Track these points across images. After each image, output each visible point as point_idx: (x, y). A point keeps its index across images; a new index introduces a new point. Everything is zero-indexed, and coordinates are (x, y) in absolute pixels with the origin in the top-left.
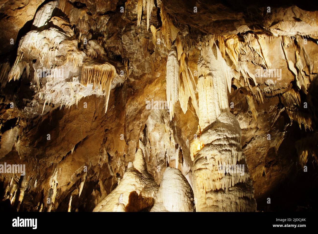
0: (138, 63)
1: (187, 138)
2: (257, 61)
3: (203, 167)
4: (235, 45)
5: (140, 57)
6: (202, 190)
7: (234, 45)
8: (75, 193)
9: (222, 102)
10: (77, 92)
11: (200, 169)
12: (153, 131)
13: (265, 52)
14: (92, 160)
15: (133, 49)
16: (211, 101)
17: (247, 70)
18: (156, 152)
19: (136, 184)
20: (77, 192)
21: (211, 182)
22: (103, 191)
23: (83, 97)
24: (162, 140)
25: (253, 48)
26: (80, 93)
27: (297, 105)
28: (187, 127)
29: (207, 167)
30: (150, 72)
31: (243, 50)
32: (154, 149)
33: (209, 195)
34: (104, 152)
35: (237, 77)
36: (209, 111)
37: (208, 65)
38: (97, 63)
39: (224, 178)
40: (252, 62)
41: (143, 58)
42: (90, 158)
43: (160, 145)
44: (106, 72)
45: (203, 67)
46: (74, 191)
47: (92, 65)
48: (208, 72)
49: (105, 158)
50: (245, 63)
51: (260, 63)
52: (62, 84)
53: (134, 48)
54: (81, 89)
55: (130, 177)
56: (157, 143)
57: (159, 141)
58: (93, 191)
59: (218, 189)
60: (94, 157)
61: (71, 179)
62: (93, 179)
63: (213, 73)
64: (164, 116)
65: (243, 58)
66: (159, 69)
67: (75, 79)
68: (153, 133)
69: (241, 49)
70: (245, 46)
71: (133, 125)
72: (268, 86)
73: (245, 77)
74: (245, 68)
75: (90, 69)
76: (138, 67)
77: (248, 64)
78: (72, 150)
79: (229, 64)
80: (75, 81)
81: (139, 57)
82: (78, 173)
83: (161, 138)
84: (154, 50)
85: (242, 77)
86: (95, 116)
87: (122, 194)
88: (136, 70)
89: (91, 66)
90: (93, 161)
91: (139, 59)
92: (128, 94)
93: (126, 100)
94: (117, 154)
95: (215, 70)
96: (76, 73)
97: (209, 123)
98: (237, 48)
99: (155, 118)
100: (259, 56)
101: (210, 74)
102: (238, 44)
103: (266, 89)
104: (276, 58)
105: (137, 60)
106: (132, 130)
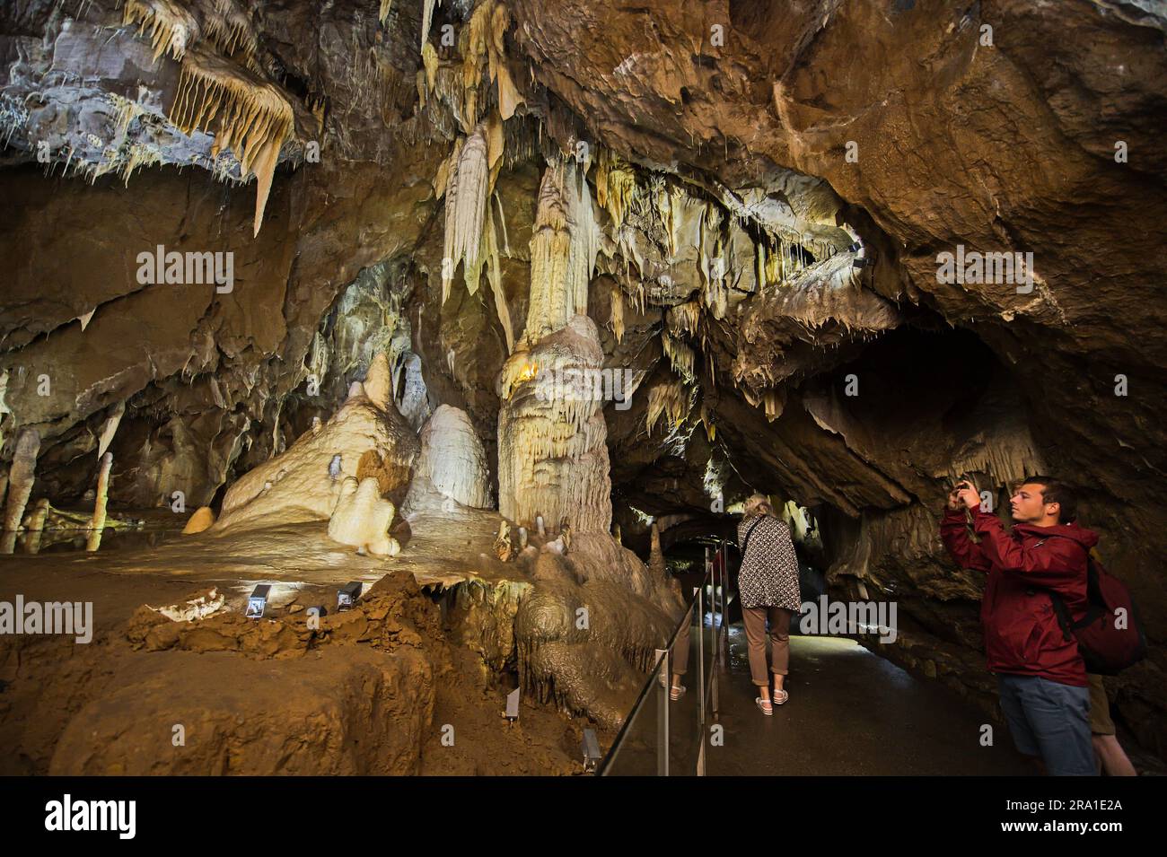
0: (358, 129)
1: (453, 348)
2: (656, 235)
3: (538, 413)
4: (625, 187)
5: (369, 112)
6: (526, 456)
7: (623, 185)
8: (81, 446)
9: (579, 293)
10: (140, 139)
11: (530, 417)
12: (353, 312)
13: (677, 222)
14: (161, 357)
15: (351, 81)
16: (561, 286)
17: (632, 245)
18: (347, 364)
19: (378, 435)
20: (90, 445)
21: (549, 442)
22: (183, 445)
23: (158, 162)
24: (370, 338)
25: (657, 207)
26: (151, 148)
27: (689, 332)
28: (457, 324)
29: (547, 414)
30: (389, 166)
31: (637, 203)
32: (344, 357)
33: (544, 466)
34: (208, 344)
35: (610, 253)
36: (553, 307)
37: (564, 207)
38: (239, 74)
39: (574, 438)
40: (646, 233)
41: (376, 118)
42: (153, 352)
43: (361, 350)
44: (266, 114)
45: (555, 209)
46: (78, 440)
47: (222, 73)
48: (563, 223)
49: (208, 358)
50: (633, 230)
51: (661, 241)
52: (87, 92)
53: (356, 79)
54: (159, 134)
55: (362, 418)
56: (355, 346)
57: (362, 341)
58: (144, 443)
59: (560, 456)
60: (170, 352)
61: (74, 406)
62: (148, 411)
63: (572, 228)
64: (393, 284)
65: (633, 220)
66: (419, 166)
67: (146, 95)
68: (348, 319)
69: (635, 199)
70: (645, 196)
71: (311, 289)
72: (659, 285)
73: (626, 257)
74: (629, 240)
75: (214, 83)
76: (354, 136)
77: (637, 233)
78: (85, 320)
79: (598, 220)
80: (148, 101)
81: (365, 112)
82: (104, 391)
83: (369, 334)
84: (416, 112)
85: (618, 256)
86: (182, 233)
87: (340, 455)
88: (347, 143)
89: (218, 76)
90: (164, 361)
91: (365, 119)
92: (311, 201)
93: (302, 216)
94: (247, 355)
95: (576, 224)
96: (150, 74)
97: (551, 329)
98: (628, 195)
99: (368, 284)
100: (664, 226)
101: (566, 230)
102: (632, 188)
103: (655, 291)
104: (687, 241)
105: (355, 117)
106: (303, 301)
